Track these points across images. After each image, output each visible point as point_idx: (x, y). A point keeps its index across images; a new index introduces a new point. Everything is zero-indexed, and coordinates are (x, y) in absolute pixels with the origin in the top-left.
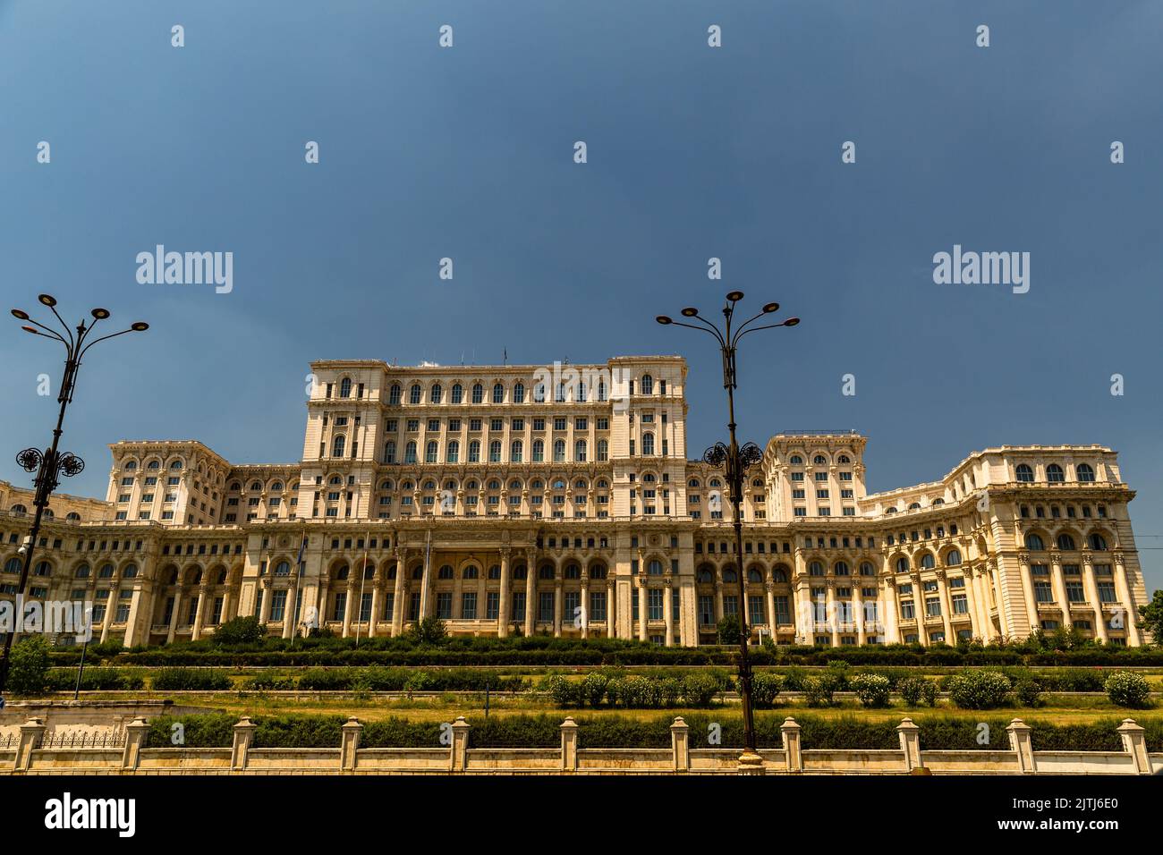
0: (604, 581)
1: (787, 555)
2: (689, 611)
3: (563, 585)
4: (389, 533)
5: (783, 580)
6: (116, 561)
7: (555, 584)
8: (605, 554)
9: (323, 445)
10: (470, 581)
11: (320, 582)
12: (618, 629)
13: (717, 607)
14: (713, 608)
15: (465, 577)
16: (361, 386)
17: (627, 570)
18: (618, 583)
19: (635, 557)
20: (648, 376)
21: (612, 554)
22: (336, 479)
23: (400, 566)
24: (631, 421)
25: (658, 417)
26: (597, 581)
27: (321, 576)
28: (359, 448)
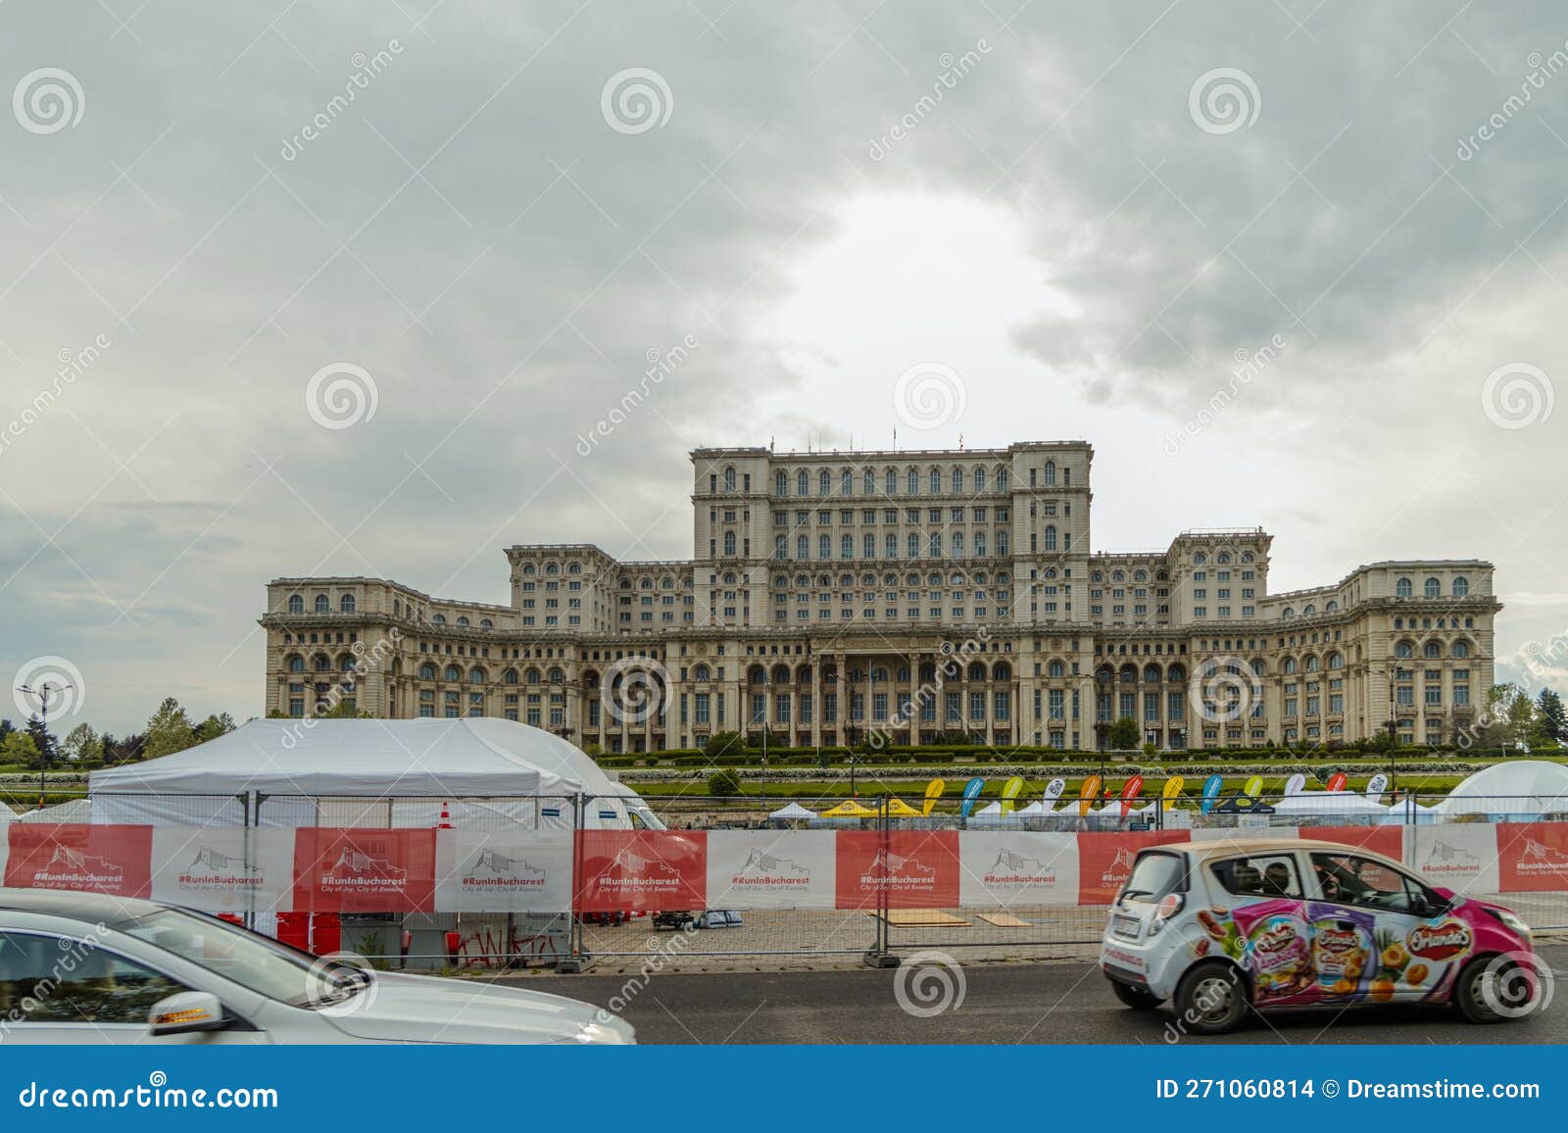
0: (1007, 683)
1: (1183, 656)
2: (1087, 710)
3: (968, 687)
4: (801, 640)
5: (1179, 679)
6: (541, 669)
7: (961, 687)
8: (1008, 659)
9: (713, 542)
10: (882, 684)
11: (739, 686)
12: (1021, 726)
13: (1114, 705)
14: (1111, 706)
15: (874, 680)
16: (747, 477)
17: (1031, 672)
18: (1021, 684)
19: (1038, 660)
20: (1050, 463)
21: (1015, 658)
22: (729, 578)
23: (816, 672)
24: (1033, 513)
25: (1060, 509)
26: (1001, 683)
27: (740, 681)
28: (751, 546)
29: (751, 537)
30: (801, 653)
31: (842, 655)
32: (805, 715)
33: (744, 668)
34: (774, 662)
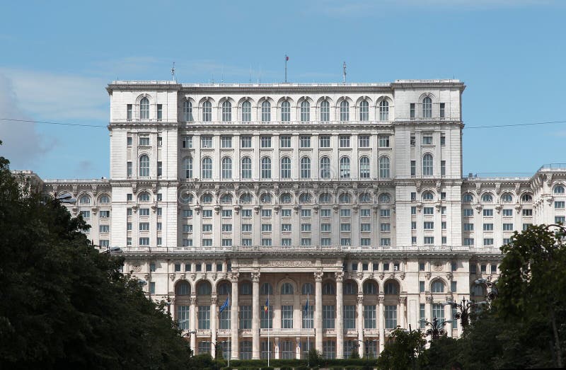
0: (396, 297)
7: (357, 300)
8: (398, 277)
9: (129, 164)
10: (288, 296)
15: (282, 293)
16: (160, 107)
17: (416, 289)
18: (408, 300)
19: (423, 278)
20: (427, 99)
21: (403, 277)
22: (144, 196)
23: (235, 288)
24: (413, 143)
25: (436, 139)
26: (391, 297)
27: (169, 294)
28: (164, 167)
29: (163, 160)
30: (221, 270)
31: (257, 274)
32: (224, 324)
33: (172, 284)
34: (199, 277)
